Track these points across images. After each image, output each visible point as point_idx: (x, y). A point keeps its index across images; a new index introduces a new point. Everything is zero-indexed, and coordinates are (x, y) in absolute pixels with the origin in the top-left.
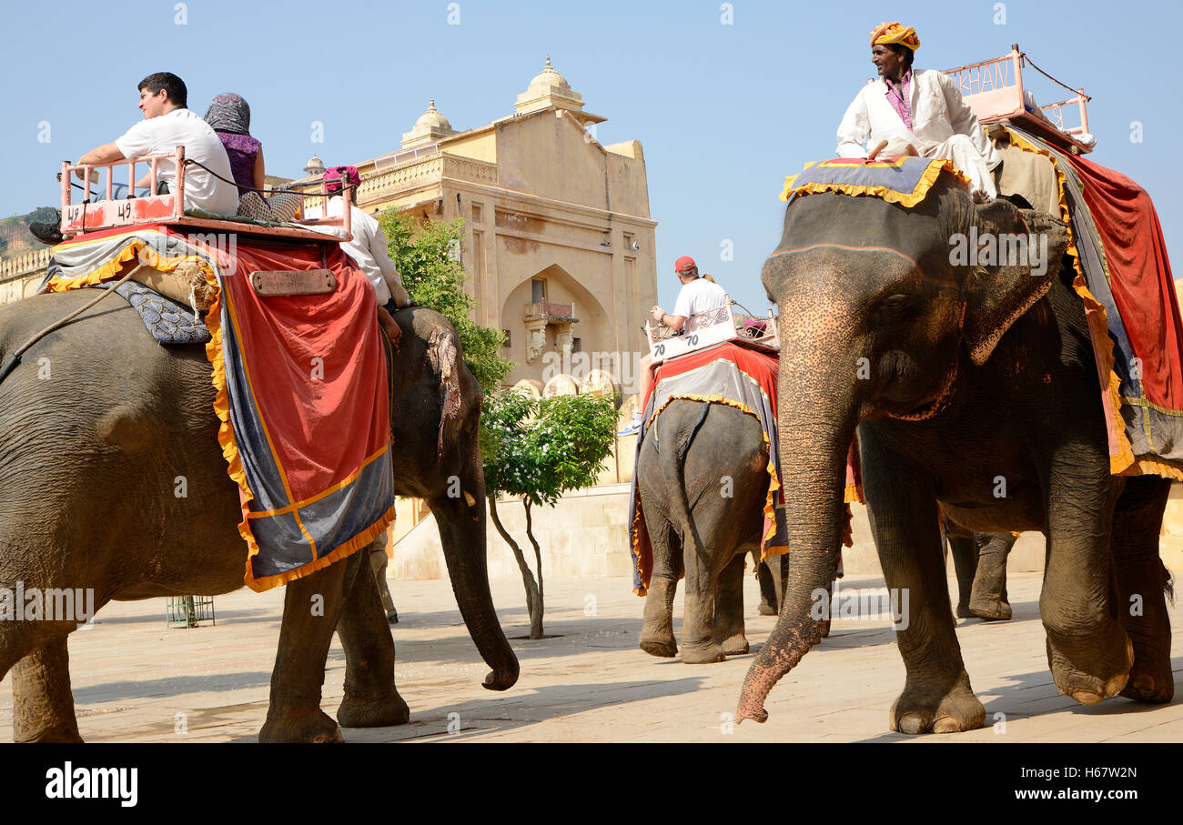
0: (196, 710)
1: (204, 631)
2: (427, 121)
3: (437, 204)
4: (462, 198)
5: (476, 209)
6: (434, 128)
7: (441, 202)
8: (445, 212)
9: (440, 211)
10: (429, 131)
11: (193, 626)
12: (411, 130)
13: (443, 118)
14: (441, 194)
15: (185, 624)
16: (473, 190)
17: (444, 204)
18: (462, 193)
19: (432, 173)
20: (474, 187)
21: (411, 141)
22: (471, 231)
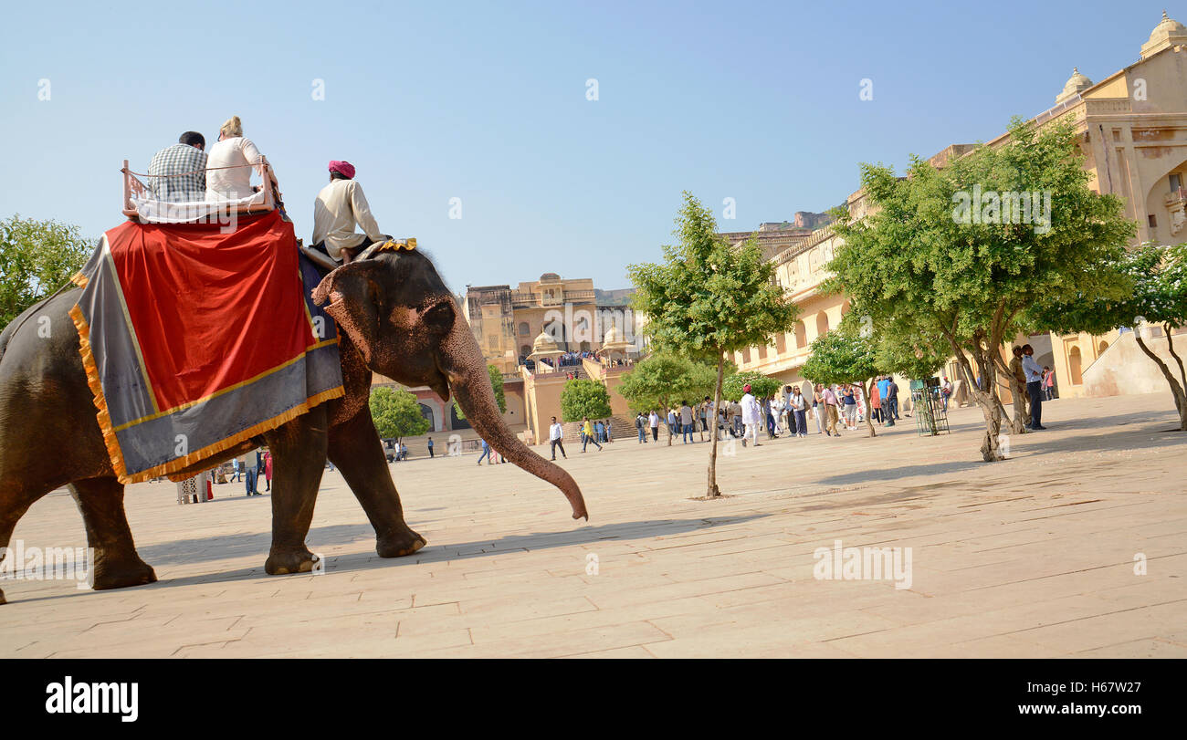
0: (905, 488)
1: (943, 438)
2: (1073, 83)
3: (1085, 135)
4: (1104, 128)
5: (1116, 133)
6: (1079, 87)
7: (1087, 133)
8: (1092, 139)
9: (1088, 140)
10: (1076, 89)
11: (936, 434)
12: (1062, 91)
13: (1085, 78)
14: (1087, 128)
15: (930, 433)
16: (1111, 120)
17: (1090, 135)
18: (1103, 124)
19: (1081, 113)
20: (1110, 118)
21: (1063, 100)
22: (1114, 149)
